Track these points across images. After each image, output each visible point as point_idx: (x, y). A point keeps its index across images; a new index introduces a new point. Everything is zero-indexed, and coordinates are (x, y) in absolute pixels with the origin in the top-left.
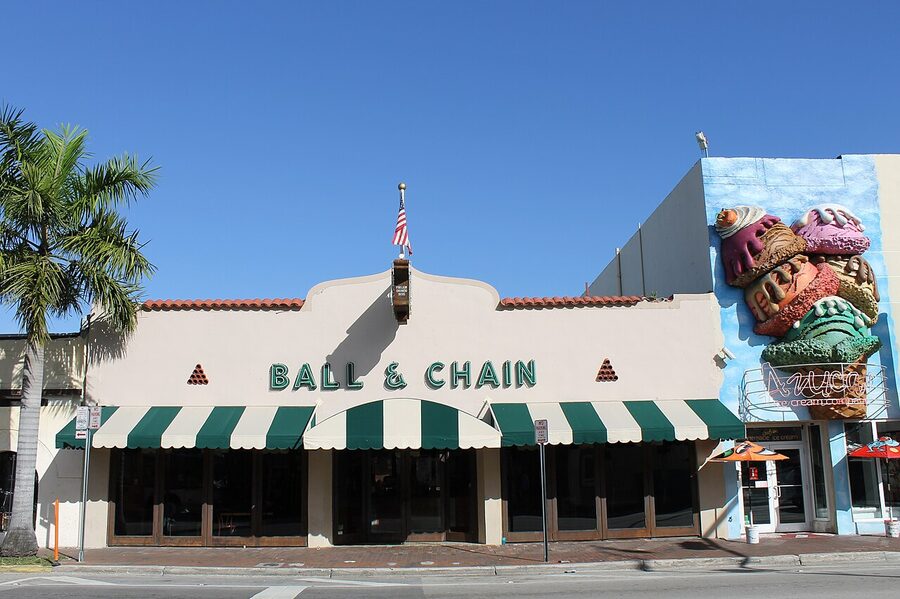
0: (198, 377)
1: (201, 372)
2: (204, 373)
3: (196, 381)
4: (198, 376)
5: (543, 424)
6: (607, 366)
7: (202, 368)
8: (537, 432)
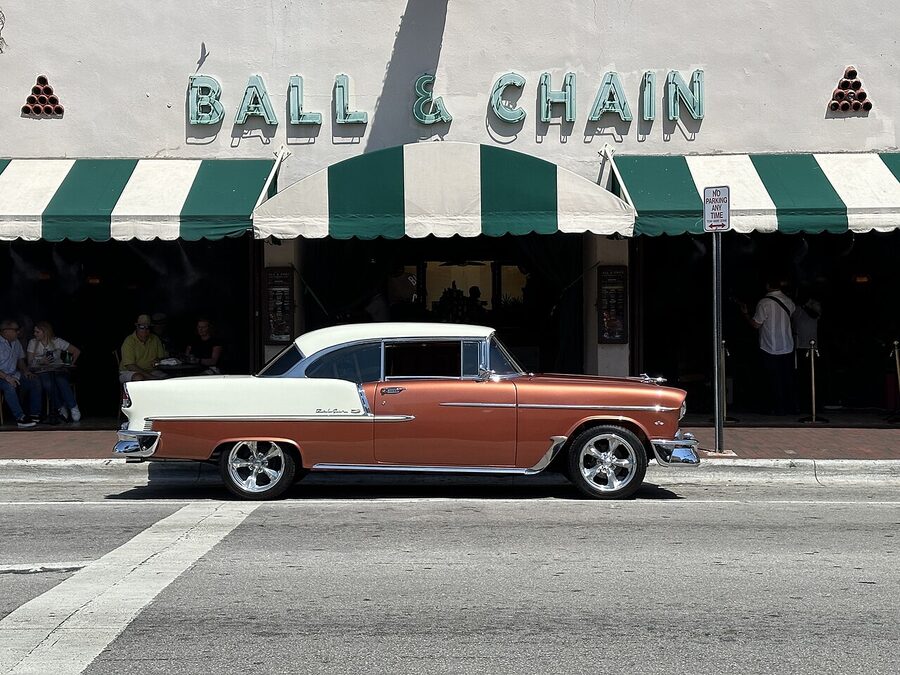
0: (42, 103)
1: (49, 91)
2: (55, 94)
3: (37, 110)
4: (42, 101)
5: (721, 194)
6: (850, 82)
7: (50, 84)
8: (708, 209)
